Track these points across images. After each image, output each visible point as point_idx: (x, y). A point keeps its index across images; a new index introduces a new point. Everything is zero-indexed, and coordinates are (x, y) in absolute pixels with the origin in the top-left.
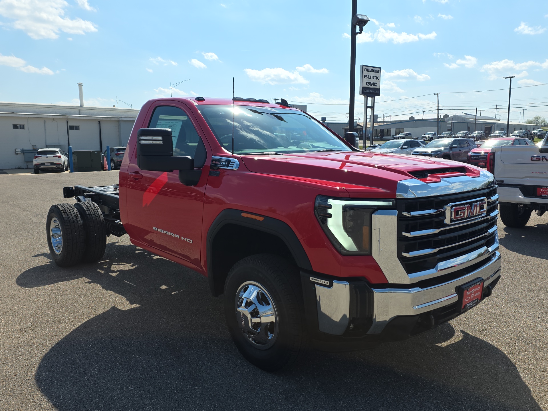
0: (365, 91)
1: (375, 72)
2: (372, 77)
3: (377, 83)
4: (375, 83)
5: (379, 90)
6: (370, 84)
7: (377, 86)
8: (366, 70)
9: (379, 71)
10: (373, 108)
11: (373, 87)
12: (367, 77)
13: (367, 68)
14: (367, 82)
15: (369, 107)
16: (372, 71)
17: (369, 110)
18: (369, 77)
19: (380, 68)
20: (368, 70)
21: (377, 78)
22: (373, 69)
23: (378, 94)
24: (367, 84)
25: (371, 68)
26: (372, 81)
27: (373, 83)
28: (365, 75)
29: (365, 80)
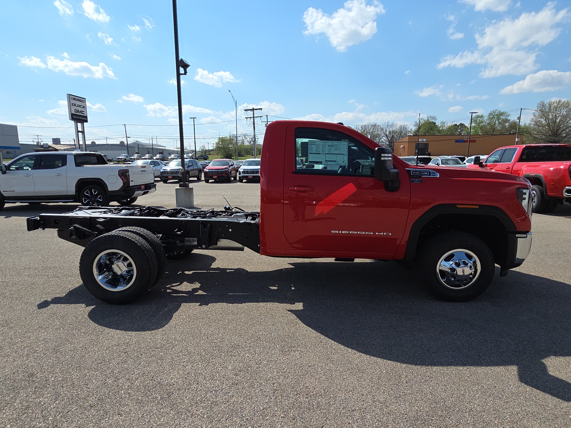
0: (74, 117)
1: (81, 101)
2: (79, 106)
3: (84, 112)
4: (82, 111)
5: (86, 117)
6: (78, 111)
7: (84, 114)
8: (72, 99)
9: (85, 101)
10: (83, 132)
11: (81, 114)
12: (75, 105)
13: (74, 97)
14: (75, 110)
15: (80, 132)
16: (78, 100)
17: (80, 134)
18: (77, 106)
19: (85, 99)
20: (75, 99)
21: (83, 107)
22: (79, 98)
23: (87, 121)
24: (76, 111)
25: (77, 98)
26: (80, 109)
27: (81, 111)
28: (72, 103)
29: (74, 108)
